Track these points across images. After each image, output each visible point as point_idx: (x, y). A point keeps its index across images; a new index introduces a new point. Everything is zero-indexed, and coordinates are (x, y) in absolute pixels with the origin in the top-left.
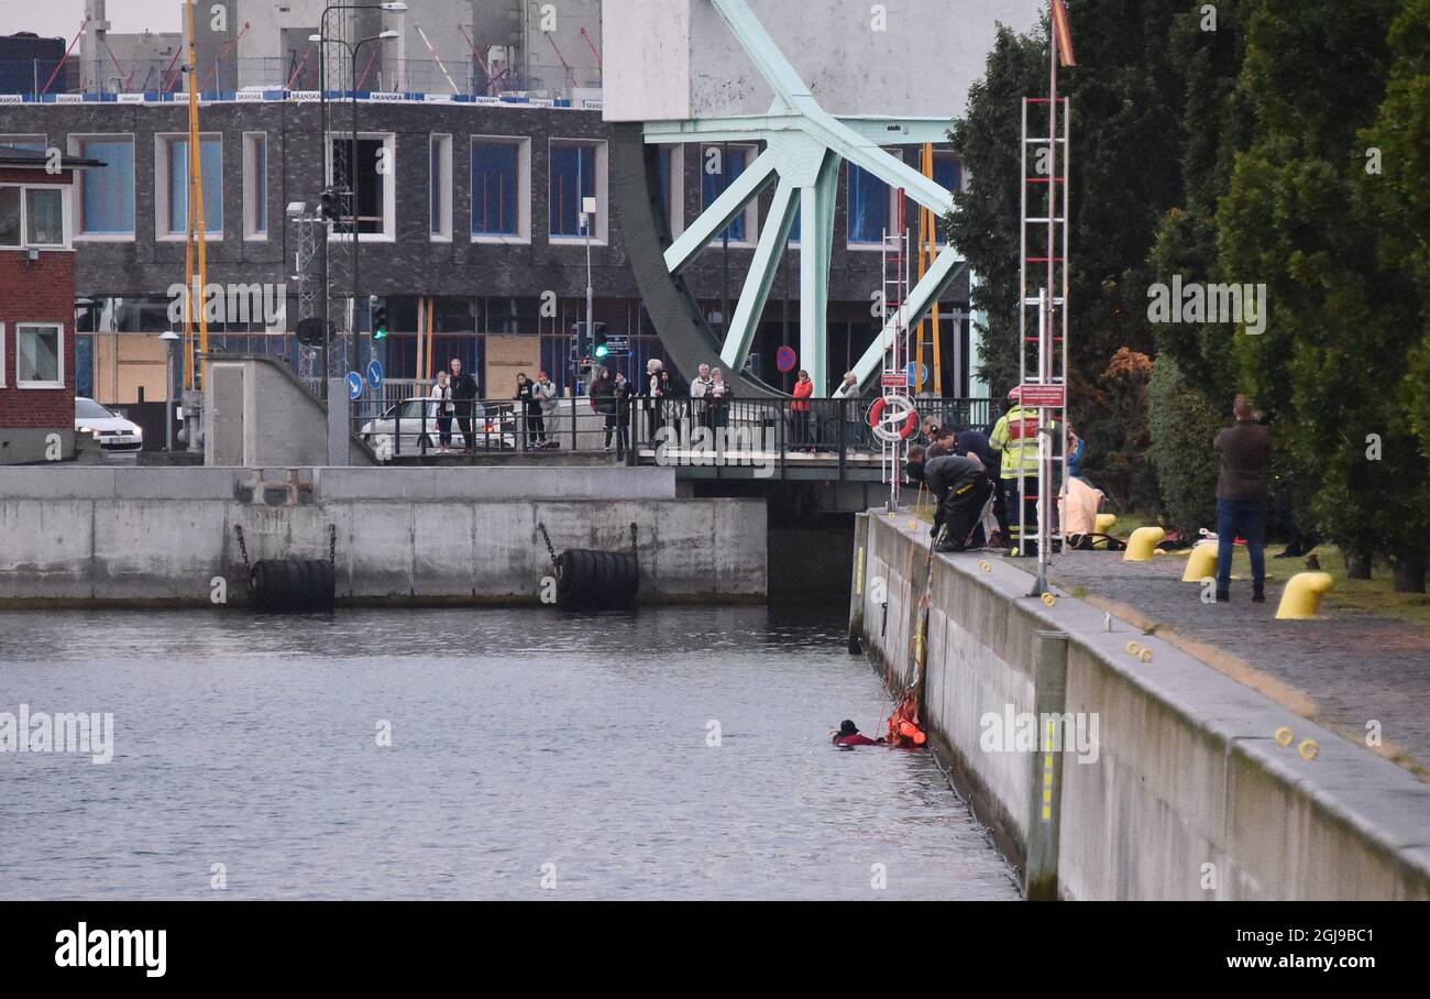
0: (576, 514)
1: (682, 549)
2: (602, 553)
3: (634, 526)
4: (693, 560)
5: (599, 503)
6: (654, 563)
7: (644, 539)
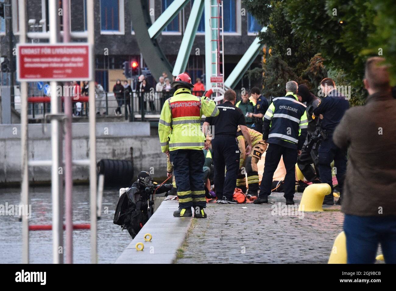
0: (106, 143)
1: (153, 158)
2: (117, 161)
3: (132, 149)
4: (158, 163)
5: (116, 139)
6: (141, 164)
7: (136, 154)
